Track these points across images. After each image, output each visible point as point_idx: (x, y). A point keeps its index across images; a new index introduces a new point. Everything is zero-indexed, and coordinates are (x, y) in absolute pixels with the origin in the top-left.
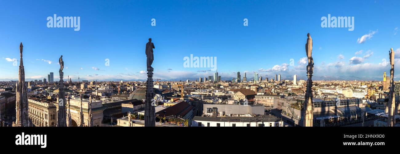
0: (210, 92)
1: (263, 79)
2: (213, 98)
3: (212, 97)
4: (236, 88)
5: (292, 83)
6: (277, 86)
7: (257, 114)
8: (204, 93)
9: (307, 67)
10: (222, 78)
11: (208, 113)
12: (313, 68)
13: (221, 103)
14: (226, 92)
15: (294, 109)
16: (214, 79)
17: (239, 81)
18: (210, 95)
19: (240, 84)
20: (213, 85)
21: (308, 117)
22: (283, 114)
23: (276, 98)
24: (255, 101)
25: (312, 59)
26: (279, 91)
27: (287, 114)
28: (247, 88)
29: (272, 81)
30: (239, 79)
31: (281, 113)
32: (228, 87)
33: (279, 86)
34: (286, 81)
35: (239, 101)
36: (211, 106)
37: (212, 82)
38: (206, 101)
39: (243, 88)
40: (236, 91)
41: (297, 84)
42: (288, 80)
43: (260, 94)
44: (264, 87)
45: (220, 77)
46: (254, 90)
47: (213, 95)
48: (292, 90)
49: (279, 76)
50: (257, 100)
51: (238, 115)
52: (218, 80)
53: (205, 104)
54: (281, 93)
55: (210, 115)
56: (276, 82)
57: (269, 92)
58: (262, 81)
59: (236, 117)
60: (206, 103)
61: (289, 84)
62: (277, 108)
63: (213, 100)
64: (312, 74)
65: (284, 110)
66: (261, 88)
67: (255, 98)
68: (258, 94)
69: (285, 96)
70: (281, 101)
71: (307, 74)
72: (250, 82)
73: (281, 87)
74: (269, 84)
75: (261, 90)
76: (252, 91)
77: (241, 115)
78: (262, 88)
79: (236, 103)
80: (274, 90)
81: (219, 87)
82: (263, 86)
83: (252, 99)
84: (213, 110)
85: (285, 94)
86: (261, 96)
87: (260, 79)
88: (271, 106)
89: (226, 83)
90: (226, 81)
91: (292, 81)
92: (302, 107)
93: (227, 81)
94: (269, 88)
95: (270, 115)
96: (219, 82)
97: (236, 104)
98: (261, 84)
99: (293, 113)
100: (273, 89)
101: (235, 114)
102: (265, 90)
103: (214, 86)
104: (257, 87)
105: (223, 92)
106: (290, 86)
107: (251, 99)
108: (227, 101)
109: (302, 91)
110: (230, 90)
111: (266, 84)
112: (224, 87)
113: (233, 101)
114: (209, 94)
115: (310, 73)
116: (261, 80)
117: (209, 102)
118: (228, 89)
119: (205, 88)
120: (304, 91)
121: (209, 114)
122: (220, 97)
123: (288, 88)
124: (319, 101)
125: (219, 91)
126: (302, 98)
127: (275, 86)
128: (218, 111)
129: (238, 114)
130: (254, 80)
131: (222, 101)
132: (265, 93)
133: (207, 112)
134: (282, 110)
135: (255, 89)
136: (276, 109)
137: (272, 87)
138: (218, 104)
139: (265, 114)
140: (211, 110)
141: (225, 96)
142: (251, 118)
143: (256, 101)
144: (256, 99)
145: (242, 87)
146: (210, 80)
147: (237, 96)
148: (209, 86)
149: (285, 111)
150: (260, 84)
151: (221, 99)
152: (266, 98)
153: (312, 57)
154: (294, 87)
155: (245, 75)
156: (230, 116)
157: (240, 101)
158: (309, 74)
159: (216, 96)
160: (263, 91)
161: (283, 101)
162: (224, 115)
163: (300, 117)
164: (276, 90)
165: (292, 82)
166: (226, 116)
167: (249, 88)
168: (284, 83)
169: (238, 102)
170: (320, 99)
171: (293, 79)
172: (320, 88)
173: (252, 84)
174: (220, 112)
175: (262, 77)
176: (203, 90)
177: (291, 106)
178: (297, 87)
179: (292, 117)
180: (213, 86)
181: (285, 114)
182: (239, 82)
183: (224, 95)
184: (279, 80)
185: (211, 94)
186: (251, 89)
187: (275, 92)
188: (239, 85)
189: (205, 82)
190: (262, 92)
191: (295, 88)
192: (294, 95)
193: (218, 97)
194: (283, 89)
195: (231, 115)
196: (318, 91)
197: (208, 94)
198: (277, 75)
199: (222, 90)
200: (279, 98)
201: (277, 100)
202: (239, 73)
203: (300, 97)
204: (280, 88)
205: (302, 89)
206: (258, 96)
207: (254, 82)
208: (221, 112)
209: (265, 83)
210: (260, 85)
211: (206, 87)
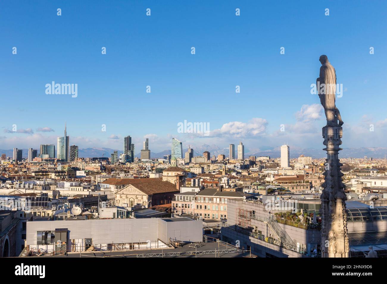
0: (46, 187)
1: (194, 154)
2: (56, 204)
3: (54, 201)
4: (122, 175)
5: (278, 165)
6: (234, 171)
7: (183, 239)
8: (28, 192)
9: (325, 130)
10: (83, 151)
11: (41, 247)
12: (342, 133)
13: (80, 217)
14: (93, 188)
15: (287, 226)
16: (58, 152)
17: (130, 159)
18: (46, 194)
19: (133, 165)
20: (54, 169)
21: (336, 247)
22: (254, 240)
23: (233, 199)
24: (174, 209)
25: (339, 112)
26: (242, 183)
27: (266, 239)
28: (152, 176)
29: (220, 158)
30: (129, 154)
31: (249, 235)
32: (98, 173)
33: (240, 171)
34: (258, 159)
35: (130, 209)
36: (51, 226)
37: (51, 160)
38: (35, 213)
39: (142, 176)
40: (121, 184)
41: (289, 166)
42: (265, 158)
43: (190, 190)
44: (199, 174)
45: (74, 147)
46: (173, 181)
47: (54, 196)
48: (277, 180)
49: (239, 148)
50: (180, 204)
51: (128, 246)
52: (69, 155)
53: (32, 220)
54: (247, 187)
55: (46, 252)
56: (232, 161)
57: (215, 185)
58: (193, 160)
59: (125, 250)
60: (33, 218)
61: (266, 167)
62: (238, 223)
63: (54, 208)
64: (340, 146)
65: (258, 229)
66: (190, 175)
67: (175, 200)
68: (183, 190)
69: (258, 194)
70: (248, 206)
71: (325, 147)
72: (161, 161)
73: (247, 174)
74: (212, 167)
75: (192, 180)
76: (167, 183)
77: (136, 246)
78: (194, 175)
79: (122, 214)
80: (228, 180)
81: (71, 174)
82: (197, 171)
83: (168, 203)
84: (57, 235)
85: (257, 191)
86: (192, 196)
87: (187, 155)
88: (219, 219)
89: (93, 164)
90: (94, 159)
91: (276, 158)
92: (307, 220)
93: (97, 159)
94: (212, 177)
95: (218, 241)
96: (73, 160)
97: (122, 217)
98: (191, 165)
99: (283, 237)
100: (226, 179)
101: (119, 244)
102: (202, 180)
103: (59, 172)
104: (181, 173)
105: (84, 188)
106: (272, 172)
107: (164, 204)
108: (97, 211)
109: (308, 182)
110: (104, 182)
111: (205, 167)
112: (88, 173)
113: (115, 210)
114: (44, 192)
115: (333, 144)
116: (191, 155)
117: (43, 214)
118: (98, 179)
119: (30, 178)
120: (311, 183)
121: (43, 247)
122: (76, 201)
123: (265, 176)
124: (356, 207)
125: (71, 185)
126: (308, 200)
127: (230, 170)
128: (71, 237)
129: (130, 244)
130: (170, 157)
131: (83, 211)
132: (203, 188)
133: (39, 243)
134: (250, 229)
135: (175, 178)
136: (236, 226)
137: (220, 173)
138: (72, 218)
139: (204, 241)
140: (49, 237)
141: (90, 196)
142: (164, 250)
143: (177, 208)
144: (178, 203)
145: (139, 173)
146: (46, 157)
147: (124, 197)
148: (43, 172)
149: (260, 232)
150: (187, 166)
151: (78, 204)
152: (204, 199)
153: (337, 107)
154: (282, 172)
155: (147, 144)
156: (105, 248)
157: (132, 209)
158: (330, 147)
159: (65, 198)
160: (197, 183)
161: (253, 208)
162: (87, 247)
163: (305, 247)
164: (233, 180)
165: (276, 161)
166: (95, 249)
167: (157, 176)
168: (253, 163)
169: (128, 213)
170: (359, 202)
171: (279, 155)
172: (359, 176)
173: (167, 166)
174: (76, 241)
175: (192, 150)
176: (25, 184)
177: (275, 218)
178: (292, 173)
179: (282, 247)
180: (56, 172)
181: (261, 238)
182: (130, 162)
183: (87, 193)
184: (240, 157)
185: (50, 194)
186: (164, 179)
187: (230, 186)
188: (129, 168)
189: (29, 160)
190: (194, 186)
191: (286, 175)
192: (283, 192)
193: (71, 201)
194: (252, 178)
195: (110, 246)
196: (353, 182)
197: (39, 192)
198: (233, 146)
199: (82, 181)
200: (242, 200)
201: (237, 205)
202: (128, 140)
203: (303, 197)
204: (244, 176)
205: (306, 179)
206: (183, 196)
207: (173, 161)
208: (80, 241)
209: (200, 164)
210: (189, 168)
211: (33, 174)
